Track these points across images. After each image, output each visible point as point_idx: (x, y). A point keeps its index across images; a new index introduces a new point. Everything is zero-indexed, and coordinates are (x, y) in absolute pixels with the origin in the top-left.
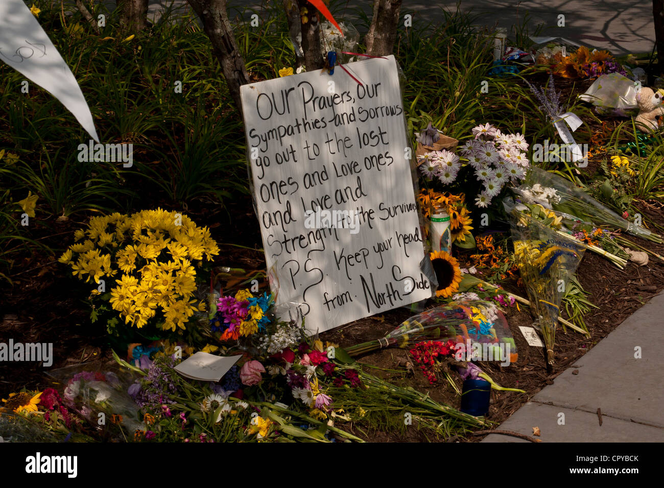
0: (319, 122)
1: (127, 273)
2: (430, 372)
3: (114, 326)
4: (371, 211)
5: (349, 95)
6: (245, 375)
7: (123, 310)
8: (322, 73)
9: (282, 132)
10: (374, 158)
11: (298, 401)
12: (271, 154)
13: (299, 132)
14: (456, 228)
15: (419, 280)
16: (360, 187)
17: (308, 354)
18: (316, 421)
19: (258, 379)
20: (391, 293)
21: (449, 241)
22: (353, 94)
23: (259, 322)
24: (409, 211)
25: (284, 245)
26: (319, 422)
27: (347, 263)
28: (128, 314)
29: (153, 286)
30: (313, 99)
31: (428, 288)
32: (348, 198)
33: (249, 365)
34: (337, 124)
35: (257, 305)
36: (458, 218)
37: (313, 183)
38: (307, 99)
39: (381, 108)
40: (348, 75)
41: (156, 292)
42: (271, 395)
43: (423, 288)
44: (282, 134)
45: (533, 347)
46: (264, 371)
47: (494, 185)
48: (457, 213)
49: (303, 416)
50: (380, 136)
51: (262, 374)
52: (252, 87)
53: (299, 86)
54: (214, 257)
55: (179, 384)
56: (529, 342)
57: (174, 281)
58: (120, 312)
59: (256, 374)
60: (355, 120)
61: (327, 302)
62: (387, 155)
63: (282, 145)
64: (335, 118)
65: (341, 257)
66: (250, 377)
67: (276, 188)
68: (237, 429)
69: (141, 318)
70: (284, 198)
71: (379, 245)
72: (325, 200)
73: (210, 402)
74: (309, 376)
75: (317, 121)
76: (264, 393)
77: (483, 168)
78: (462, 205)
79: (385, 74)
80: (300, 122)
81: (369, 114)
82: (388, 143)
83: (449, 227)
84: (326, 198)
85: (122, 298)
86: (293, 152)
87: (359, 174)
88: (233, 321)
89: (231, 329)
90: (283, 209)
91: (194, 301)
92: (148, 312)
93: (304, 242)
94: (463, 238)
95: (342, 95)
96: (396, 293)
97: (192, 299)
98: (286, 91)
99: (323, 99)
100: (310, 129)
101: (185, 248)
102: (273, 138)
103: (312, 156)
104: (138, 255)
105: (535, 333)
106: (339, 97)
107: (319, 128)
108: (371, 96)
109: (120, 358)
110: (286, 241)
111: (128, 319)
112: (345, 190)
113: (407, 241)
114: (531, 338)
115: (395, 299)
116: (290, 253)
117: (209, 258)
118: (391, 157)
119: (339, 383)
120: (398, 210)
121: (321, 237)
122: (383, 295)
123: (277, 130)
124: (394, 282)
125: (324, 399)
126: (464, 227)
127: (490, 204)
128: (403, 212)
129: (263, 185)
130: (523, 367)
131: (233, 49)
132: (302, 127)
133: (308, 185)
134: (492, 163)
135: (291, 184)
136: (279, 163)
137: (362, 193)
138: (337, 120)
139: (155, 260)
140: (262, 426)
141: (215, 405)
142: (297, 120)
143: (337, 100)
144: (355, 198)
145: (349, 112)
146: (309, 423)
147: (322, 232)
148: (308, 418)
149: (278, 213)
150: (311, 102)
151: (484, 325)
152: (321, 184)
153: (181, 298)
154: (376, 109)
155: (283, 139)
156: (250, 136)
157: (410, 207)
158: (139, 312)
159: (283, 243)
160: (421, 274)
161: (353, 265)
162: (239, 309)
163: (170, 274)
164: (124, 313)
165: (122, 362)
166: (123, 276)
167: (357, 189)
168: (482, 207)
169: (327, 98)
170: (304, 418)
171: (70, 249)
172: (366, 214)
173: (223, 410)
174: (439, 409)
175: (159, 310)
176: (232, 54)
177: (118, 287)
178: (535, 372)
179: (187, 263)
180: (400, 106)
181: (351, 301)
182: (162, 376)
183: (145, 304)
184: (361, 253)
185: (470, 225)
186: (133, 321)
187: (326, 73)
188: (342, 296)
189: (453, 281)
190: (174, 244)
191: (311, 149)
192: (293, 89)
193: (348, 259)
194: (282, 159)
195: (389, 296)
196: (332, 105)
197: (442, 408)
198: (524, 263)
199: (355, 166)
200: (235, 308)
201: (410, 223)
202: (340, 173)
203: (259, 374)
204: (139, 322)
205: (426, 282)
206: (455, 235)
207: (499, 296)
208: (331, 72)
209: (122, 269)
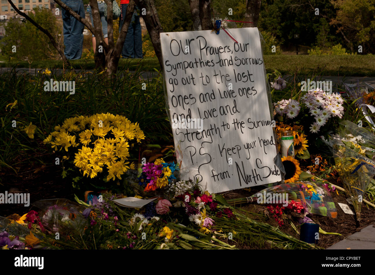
0: (209, 62)
1: (85, 145)
2: (279, 219)
3: (77, 182)
4: (243, 123)
5: (229, 48)
6: (158, 207)
7: (82, 167)
8: (212, 33)
9: (186, 65)
10: (245, 89)
11: (192, 223)
12: (179, 78)
13: (197, 67)
14: (297, 144)
15: (273, 169)
16: (235, 107)
17: (200, 197)
18: (204, 234)
19: (168, 211)
20: (255, 175)
21: (293, 152)
22: (232, 48)
23: (169, 178)
24: (267, 125)
25: (186, 136)
26: (206, 235)
27: (227, 152)
28: (85, 170)
29: (102, 152)
30: (206, 48)
31: (279, 175)
32: (228, 113)
33: (161, 202)
34: (221, 65)
35: (168, 167)
36: (299, 138)
37: (205, 100)
38: (202, 47)
39: (249, 59)
40: (228, 36)
41: (103, 156)
42: (175, 219)
43: (276, 174)
44: (186, 66)
45: (347, 214)
46: (171, 205)
47: (322, 119)
48: (298, 135)
49: (195, 231)
50: (248, 76)
51: (170, 207)
52: (167, 35)
53: (197, 38)
54: (142, 140)
55: (116, 210)
56: (344, 211)
57: (115, 149)
58: (80, 168)
59: (166, 207)
60: (232, 64)
61: (214, 176)
62: (253, 89)
63: (186, 73)
64: (220, 61)
65: (223, 149)
66: (162, 209)
67: (182, 99)
68: (152, 234)
69: (93, 171)
70: (187, 107)
71: (248, 144)
72: (213, 111)
73: (135, 219)
74: (200, 208)
75: (208, 62)
76: (171, 219)
77: (315, 109)
78: (301, 132)
79: (252, 38)
80: (198, 60)
81: (241, 62)
82: (253, 81)
83: (293, 143)
84: (214, 110)
85: (82, 159)
86: (193, 79)
87: (235, 98)
88: (153, 178)
89: (151, 183)
90: (186, 113)
91: (128, 163)
92: (98, 168)
93: (200, 136)
94: (302, 152)
95: (225, 48)
96: (258, 176)
97: (126, 161)
98: (189, 40)
99: (212, 48)
100: (204, 66)
101: (123, 132)
102: (180, 68)
103: (205, 83)
104: (93, 134)
105: (348, 207)
106: (222, 48)
107: (210, 66)
108: (243, 50)
109: (80, 199)
110: (187, 134)
111: (85, 172)
112: (226, 107)
113: (265, 144)
114: (346, 209)
115: (258, 180)
116: (190, 141)
117: (138, 141)
118: (255, 90)
119: (220, 215)
120: (260, 124)
121: (210, 134)
122: (250, 176)
123: (183, 64)
124: (257, 169)
125: (210, 221)
126: (303, 145)
127: (319, 131)
128: (263, 125)
129: (173, 96)
130: (341, 224)
131: (157, 24)
132: (199, 64)
133: (202, 101)
134: (320, 106)
135: (192, 98)
136: (184, 84)
137: (237, 110)
138: (221, 62)
139: (104, 137)
140: (168, 232)
141: (138, 220)
142: (195, 59)
143: (221, 51)
144: (233, 113)
145: (229, 59)
146: (199, 236)
147: (211, 131)
148: (198, 232)
149: (183, 115)
150: (205, 49)
151: (315, 195)
152: (211, 101)
153: (119, 160)
154: (246, 59)
155: (187, 69)
156: (166, 64)
157: (267, 123)
158: (92, 168)
159: (186, 134)
160: (275, 166)
161: (231, 155)
162: (156, 171)
163: (113, 144)
164: (82, 169)
165: (80, 202)
166: (83, 147)
167: (234, 107)
168: (314, 133)
169: (215, 48)
170: (196, 232)
171: (51, 135)
172: (239, 124)
173: (143, 222)
174: (285, 237)
175: (105, 167)
176: (157, 28)
177: (79, 153)
178: (349, 227)
179: (123, 140)
180: (262, 59)
181: (230, 177)
182: (105, 205)
183: (96, 163)
184: (236, 148)
185: (307, 144)
186: (88, 174)
187: (214, 32)
188: (223, 173)
189: (295, 174)
190: (116, 129)
191: (204, 78)
192: (193, 40)
193: (228, 150)
194: (186, 82)
195: (254, 177)
196: (218, 53)
197: (287, 236)
198: (341, 169)
199: (232, 93)
200: (154, 169)
201: (268, 133)
202: (223, 96)
203: (168, 207)
204: (92, 174)
205: (278, 171)
206: (297, 150)
207: (325, 184)
208: (218, 33)
209: (82, 143)
